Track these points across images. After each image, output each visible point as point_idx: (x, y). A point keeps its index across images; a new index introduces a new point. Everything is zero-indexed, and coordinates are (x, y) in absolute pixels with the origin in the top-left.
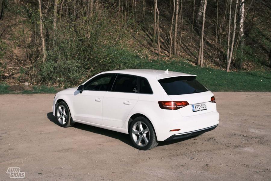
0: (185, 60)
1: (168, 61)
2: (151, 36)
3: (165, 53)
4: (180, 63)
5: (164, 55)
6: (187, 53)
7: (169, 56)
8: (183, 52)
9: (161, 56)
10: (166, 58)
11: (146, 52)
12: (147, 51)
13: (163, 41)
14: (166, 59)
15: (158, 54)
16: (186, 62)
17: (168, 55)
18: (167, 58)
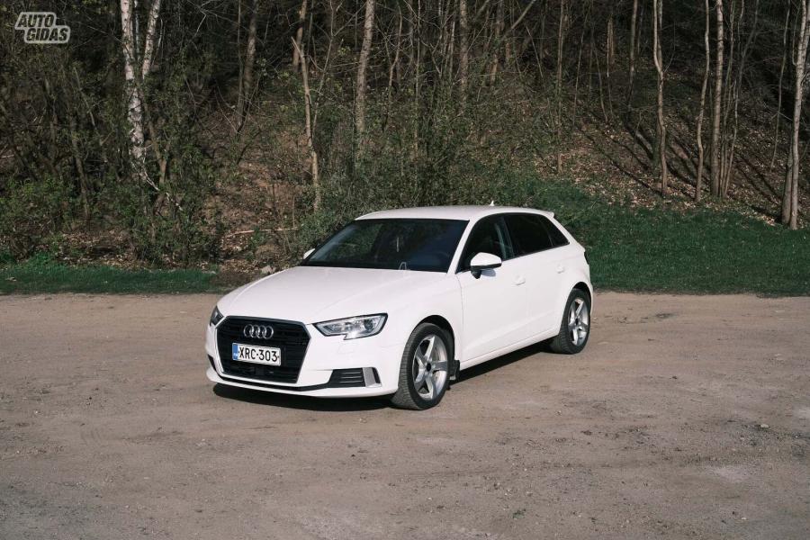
0: (744, 210)
1: (689, 211)
2: (649, 146)
3: (683, 190)
4: (724, 216)
5: (682, 195)
6: (758, 189)
7: (694, 199)
8: (746, 188)
9: (672, 198)
10: (686, 203)
11: (627, 187)
12: (632, 185)
13: (686, 157)
14: (684, 206)
15: (661, 193)
16: (745, 216)
17: (693, 196)
18: (688, 205)
